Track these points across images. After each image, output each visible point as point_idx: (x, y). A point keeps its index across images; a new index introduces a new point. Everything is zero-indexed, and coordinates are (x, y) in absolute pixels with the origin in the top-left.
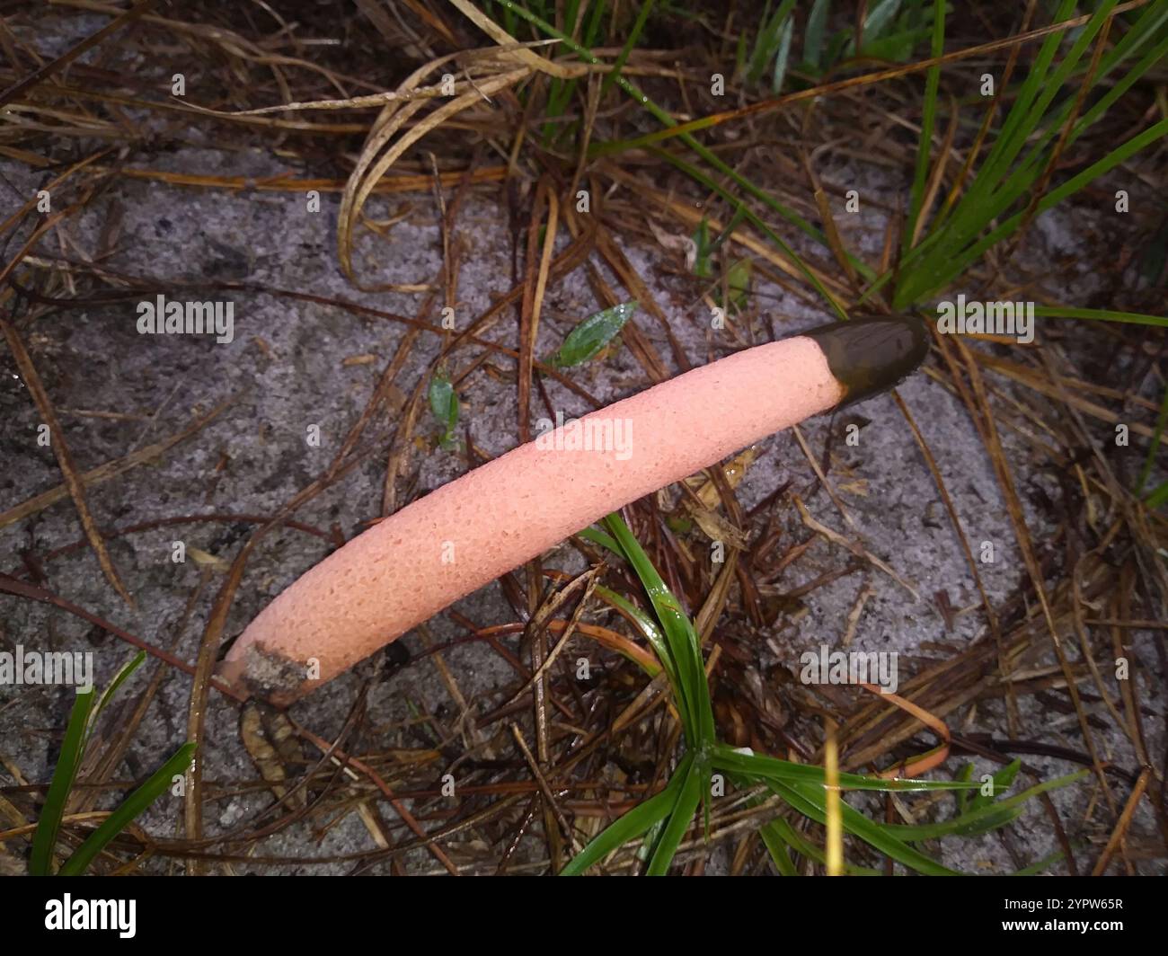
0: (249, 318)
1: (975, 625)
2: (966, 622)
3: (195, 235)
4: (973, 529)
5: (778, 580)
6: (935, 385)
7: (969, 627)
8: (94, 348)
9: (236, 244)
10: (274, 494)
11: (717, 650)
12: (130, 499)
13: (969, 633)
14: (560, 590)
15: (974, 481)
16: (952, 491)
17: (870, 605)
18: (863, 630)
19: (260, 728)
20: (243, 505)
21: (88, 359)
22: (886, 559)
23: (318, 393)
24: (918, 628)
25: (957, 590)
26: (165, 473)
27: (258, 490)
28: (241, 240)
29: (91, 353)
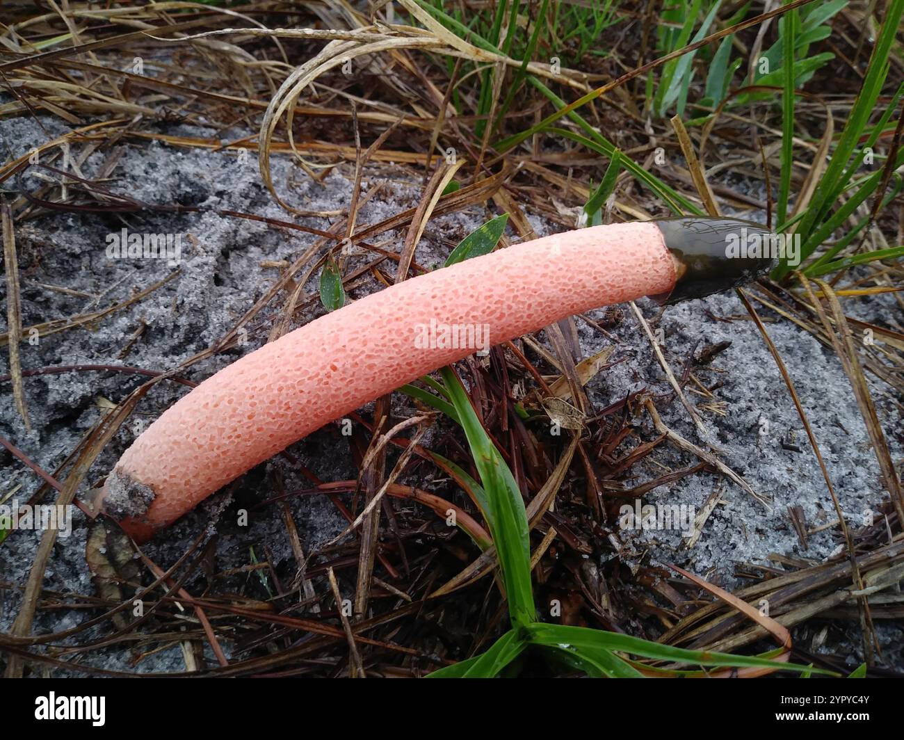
0: (194, 229)
1: (831, 543)
2: (820, 540)
3: (173, 174)
4: (834, 456)
5: (623, 478)
6: (804, 333)
7: (824, 544)
8: (72, 243)
9: (203, 182)
10: (176, 358)
11: (552, 533)
12: (62, 353)
13: (823, 550)
14: (384, 432)
15: (839, 417)
16: (816, 422)
17: (718, 511)
18: (709, 536)
19: (104, 547)
20: (146, 363)
21: (64, 250)
22: (740, 472)
23: (236, 288)
24: (770, 541)
25: (814, 509)
26: (94, 336)
27: (165, 354)
28: (208, 179)
29: (67, 245)
